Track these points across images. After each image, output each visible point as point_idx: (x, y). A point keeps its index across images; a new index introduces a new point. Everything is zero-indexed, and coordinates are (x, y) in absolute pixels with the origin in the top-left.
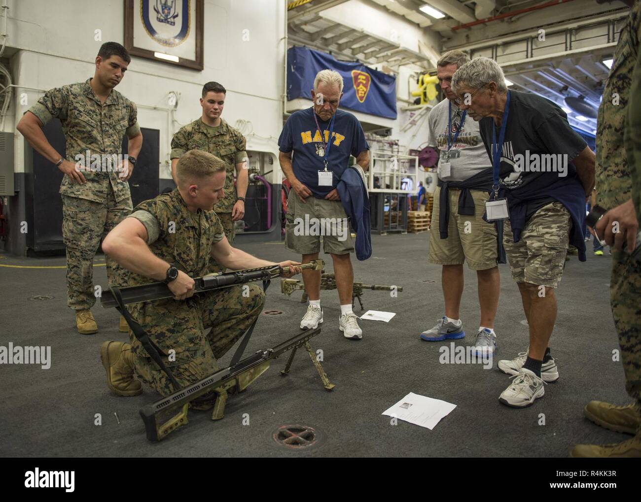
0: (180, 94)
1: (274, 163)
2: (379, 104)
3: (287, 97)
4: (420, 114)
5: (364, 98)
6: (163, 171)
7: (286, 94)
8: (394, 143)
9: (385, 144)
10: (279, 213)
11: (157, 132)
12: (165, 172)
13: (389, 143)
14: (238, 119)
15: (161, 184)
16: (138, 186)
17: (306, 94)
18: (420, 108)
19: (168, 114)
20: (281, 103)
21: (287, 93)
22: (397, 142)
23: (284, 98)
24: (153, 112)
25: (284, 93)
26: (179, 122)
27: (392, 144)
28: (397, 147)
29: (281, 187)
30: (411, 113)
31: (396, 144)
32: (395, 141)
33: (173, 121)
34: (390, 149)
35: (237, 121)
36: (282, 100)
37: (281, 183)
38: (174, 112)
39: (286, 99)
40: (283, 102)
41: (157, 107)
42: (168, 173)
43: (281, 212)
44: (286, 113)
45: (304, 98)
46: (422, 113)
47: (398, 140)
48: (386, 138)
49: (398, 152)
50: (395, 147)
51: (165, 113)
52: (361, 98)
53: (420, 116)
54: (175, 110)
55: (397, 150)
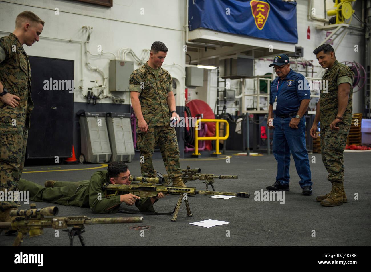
0: (92, 28)
1: (177, 87)
2: (278, 29)
3: (189, 27)
4: (335, 34)
5: (263, 25)
6: (77, 96)
7: (187, 25)
8: (308, 63)
9: (299, 65)
10: (182, 132)
11: (73, 62)
12: (79, 96)
13: (302, 64)
14: (144, 49)
15: (75, 106)
16: (56, 108)
17: (206, 25)
18: (336, 27)
19: (82, 46)
20: (184, 33)
21: (189, 24)
22: (311, 62)
23: (186, 28)
24: (69, 44)
25: (186, 24)
26: (90, 53)
27: (306, 65)
28: (311, 67)
29: (184, 109)
30: (327, 32)
31: (310, 65)
32: (309, 62)
33: (86, 52)
34: (304, 70)
35: (143, 51)
36: (184, 30)
37: (184, 105)
38: (87, 44)
39: (187, 29)
40: (186, 32)
41: (72, 40)
42: (81, 97)
43: (184, 132)
44: (188, 42)
45: (204, 28)
46: (338, 33)
47: (312, 61)
48: (299, 59)
49: (313, 72)
50: (309, 67)
51: (80, 45)
52: (260, 26)
53: (335, 36)
54: (88, 43)
55: (311, 71)
